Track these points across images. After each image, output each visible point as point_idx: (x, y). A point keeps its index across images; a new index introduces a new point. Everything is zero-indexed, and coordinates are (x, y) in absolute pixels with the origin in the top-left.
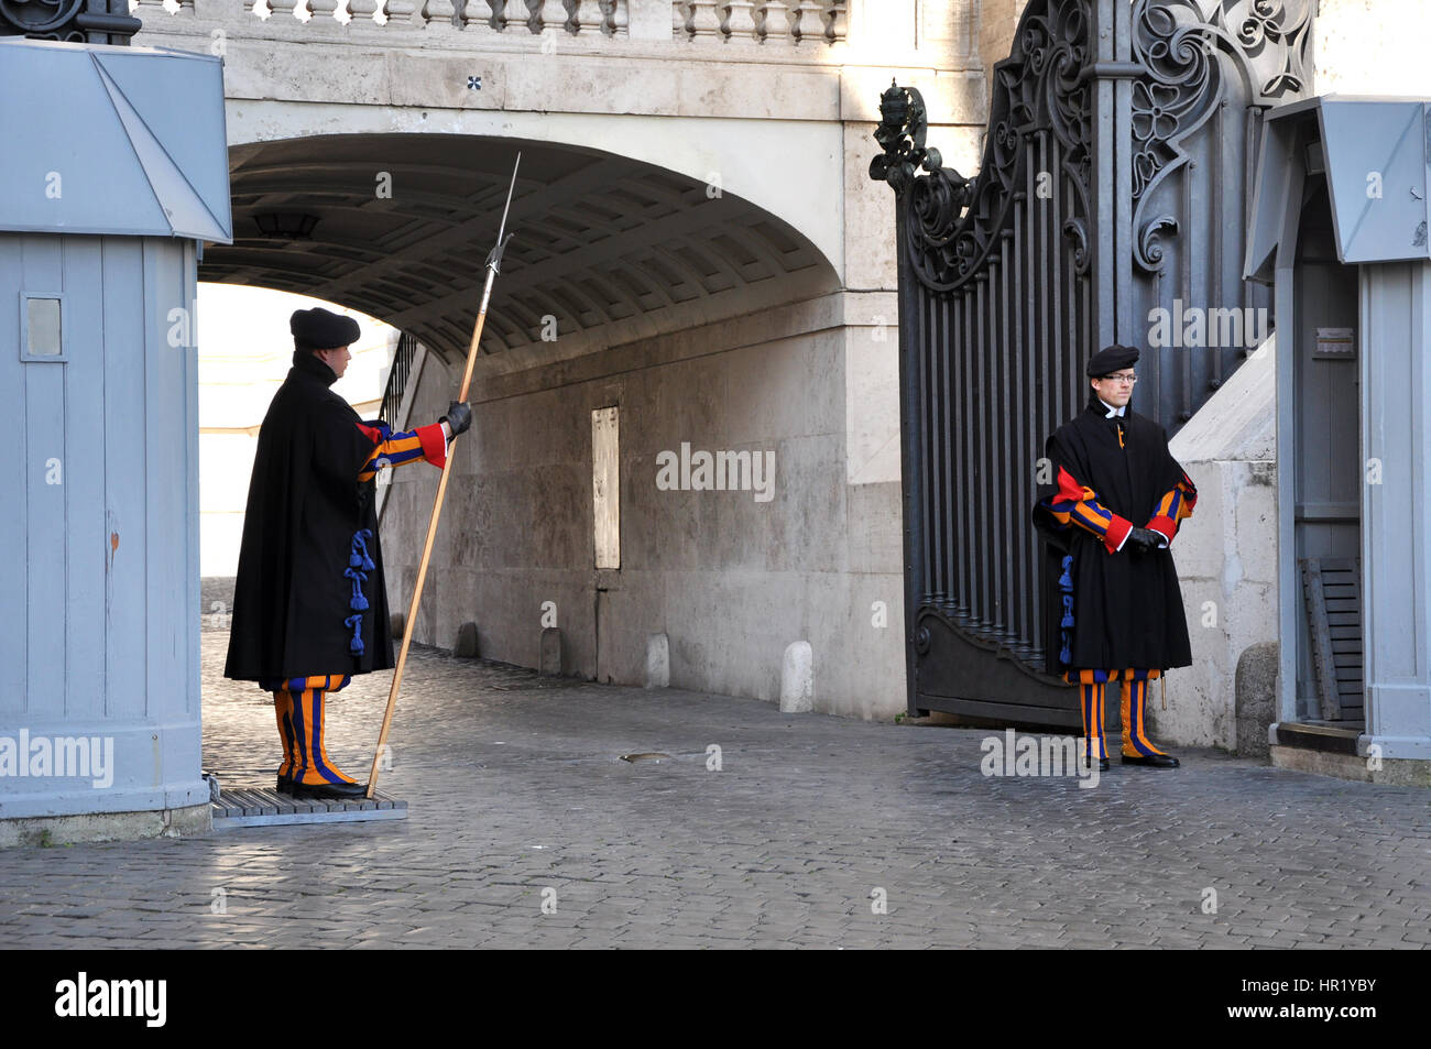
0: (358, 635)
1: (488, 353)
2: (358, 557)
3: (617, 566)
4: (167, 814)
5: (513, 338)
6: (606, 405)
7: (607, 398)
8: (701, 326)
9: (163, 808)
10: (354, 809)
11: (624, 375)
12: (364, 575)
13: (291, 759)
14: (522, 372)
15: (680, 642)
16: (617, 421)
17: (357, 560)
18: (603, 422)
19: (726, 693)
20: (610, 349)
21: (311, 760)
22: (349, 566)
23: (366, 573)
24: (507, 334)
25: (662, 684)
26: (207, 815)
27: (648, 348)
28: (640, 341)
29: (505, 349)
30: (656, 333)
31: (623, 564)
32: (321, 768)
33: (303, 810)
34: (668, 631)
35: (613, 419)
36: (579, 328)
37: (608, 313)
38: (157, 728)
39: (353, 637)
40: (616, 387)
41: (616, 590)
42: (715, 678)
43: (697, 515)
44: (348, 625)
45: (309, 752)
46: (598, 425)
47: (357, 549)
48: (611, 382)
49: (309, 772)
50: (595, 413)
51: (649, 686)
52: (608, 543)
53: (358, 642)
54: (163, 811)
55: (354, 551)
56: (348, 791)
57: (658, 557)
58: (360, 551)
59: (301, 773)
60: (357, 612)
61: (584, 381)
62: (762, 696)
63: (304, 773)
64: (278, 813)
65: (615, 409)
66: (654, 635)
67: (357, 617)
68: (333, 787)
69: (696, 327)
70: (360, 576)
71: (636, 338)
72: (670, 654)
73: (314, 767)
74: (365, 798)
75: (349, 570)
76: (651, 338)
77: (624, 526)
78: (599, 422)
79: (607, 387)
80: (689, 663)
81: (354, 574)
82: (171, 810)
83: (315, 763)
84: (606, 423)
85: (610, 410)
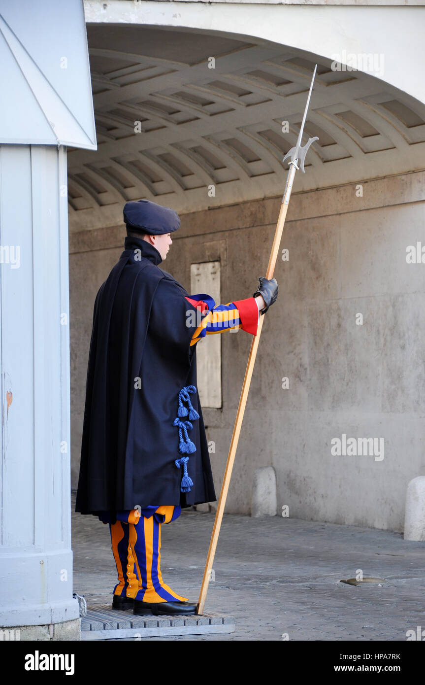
0: (186, 474)
1: (76, 209)
2: (185, 409)
3: (219, 405)
4: (51, 628)
5: (104, 197)
6: (207, 259)
7: (208, 253)
8: (311, 191)
9: (49, 623)
10: (191, 624)
11: (227, 234)
12: (190, 424)
13: (126, 581)
14: (113, 227)
15: (288, 476)
16: (218, 274)
17: (184, 412)
18: (202, 275)
19: (339, 522)
20: (210, 209)
21: (150, 582)
22: (178, 417)
23: (192, 421)
24: (99, 192)
25: (270, 513)
26: (78, 629)
27: (253, 209)
28: (245, 203)
29: (96, 206)
30: (262, 196)
31: (225, 404)
32: (158, 589)
33: (151, 625)
34: (275, 465)
35: (215, 273)
36: (179, 190)
37: (212, 177)
38: (42, 554)
39: (183, 475)
40: (220, 245)
41: (216, 427)
42: (327, 508)
43: (306, 360)
44: (178, 465)
45: (149, 575)
46: (198, 278)
47: (183, 401)
48: (212, 240)
49: (148, 592)
50: (194, 268)
51: (258, 515)
52: (208, 383)
53: (188, 480)
54: (49, 625)
55: (181, 404)
56: (181, 608)
57: (264, 398)
58: (186, 405)
59: (141, 593)
60: (185, 455)
61: (182, 238)
62: (380, 524)
63: (144, 592)
64: (132, 628)
65: (217, 264)
66: (261, 468)
67: (186, 460)
68: (168, 605)
69: (307, 192)
70: (187, 425)
71: (241, 200)
72: (277, 486)
73: (153, 588)
74: (196, 614)
75: (177, 419)
76: (257, 201)
77: (226, 369)
78: (198, 275)
79: (208, 244)
80: (296, 493)
81: (181, 424)
82: (54, 625)
83: (154, 585)
84: (207, 277)
85: (210, 265)
